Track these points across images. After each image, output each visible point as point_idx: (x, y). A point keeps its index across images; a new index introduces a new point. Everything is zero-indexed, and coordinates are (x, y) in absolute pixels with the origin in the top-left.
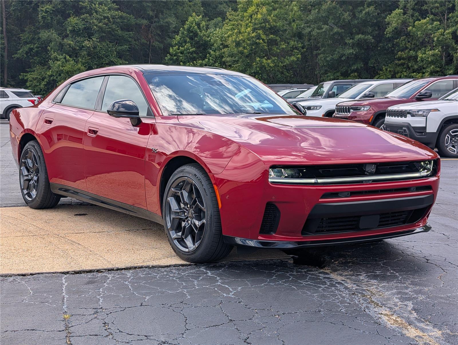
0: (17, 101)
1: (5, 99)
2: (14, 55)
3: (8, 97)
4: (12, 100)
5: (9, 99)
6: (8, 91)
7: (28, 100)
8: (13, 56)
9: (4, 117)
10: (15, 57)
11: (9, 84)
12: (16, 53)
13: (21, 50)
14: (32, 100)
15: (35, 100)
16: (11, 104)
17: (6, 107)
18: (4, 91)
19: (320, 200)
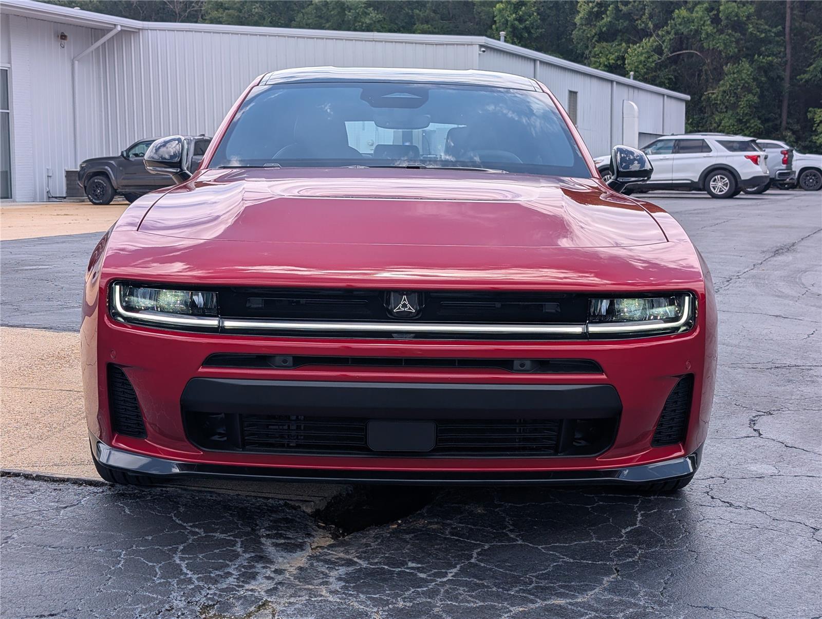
0: (725, 158)
1: (705, 154)
2: (800, 75)
3: (710, 150)
4: (717, 157)
5: (710, 154)
6: (711, 139)
7: (745, 156)
8: (798, 77)
9: (701, 186)
10: (802, 80)
11: (789, 129)
12: (805, 72)
13: (814, 65)
14: (754, 156)
15: (759, 156)
16: (714, 163)
17: (704, 169)
18: (703, 140)
19: (201, 370)
